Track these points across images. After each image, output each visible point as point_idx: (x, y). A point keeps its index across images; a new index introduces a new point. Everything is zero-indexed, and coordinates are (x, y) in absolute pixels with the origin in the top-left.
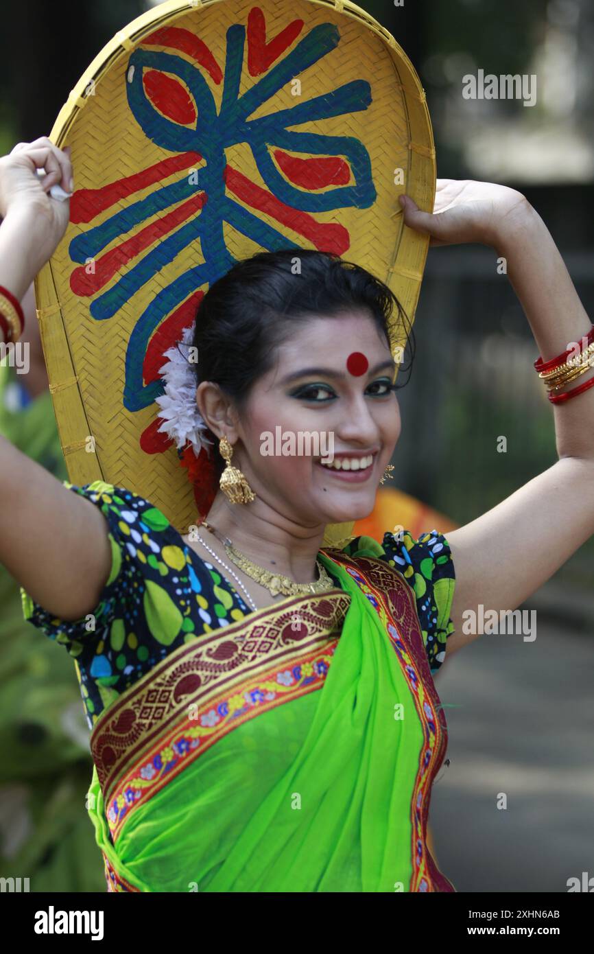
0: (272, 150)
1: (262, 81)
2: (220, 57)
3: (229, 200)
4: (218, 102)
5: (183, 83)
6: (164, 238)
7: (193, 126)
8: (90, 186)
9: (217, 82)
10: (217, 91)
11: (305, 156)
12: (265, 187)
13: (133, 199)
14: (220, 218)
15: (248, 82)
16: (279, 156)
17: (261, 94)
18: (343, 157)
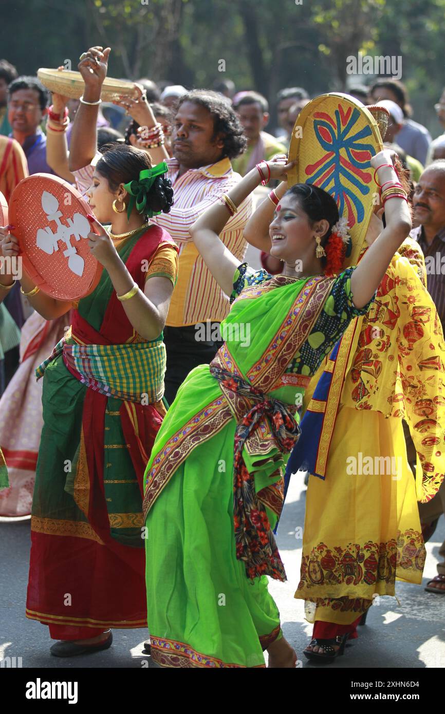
0: (350, 149)
1: (346, 128)
2: (335, 120)
3: (341, 166)
4: (336, 135)
5: (327, 130)
6: (326, 178)
7: (331, 143)
8: (311, 164)
9: (336, 129)
10: (336, 131)
11: (358, 151)
12: (349, 161)
13: (320, 167)
14: (338, 172)
15: (343, 128)
16: (352, 151)
17: (346, 132)
18: (369, 151)
